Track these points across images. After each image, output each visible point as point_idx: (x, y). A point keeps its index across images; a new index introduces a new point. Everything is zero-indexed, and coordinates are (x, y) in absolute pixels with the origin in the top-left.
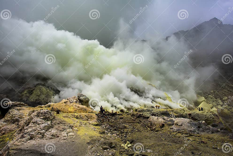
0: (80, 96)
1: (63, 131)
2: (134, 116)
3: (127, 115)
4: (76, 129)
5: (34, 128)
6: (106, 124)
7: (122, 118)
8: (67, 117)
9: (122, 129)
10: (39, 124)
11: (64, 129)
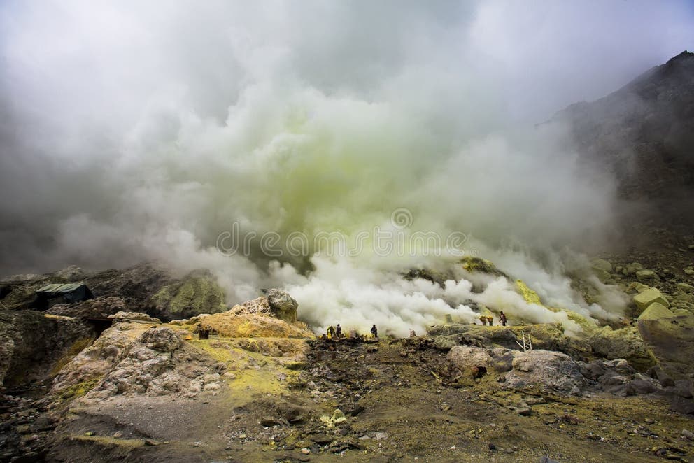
0: (274, 297)
1: (195, 378)
2: (412, 345)
3: (391, 344)
4: (231, 374)
5: (129, 369)
6: (321, 367)
7: (375, 351)
8: (220, 345)
9: (359, 379)
10: (141, 360)
11: (198, 374)
